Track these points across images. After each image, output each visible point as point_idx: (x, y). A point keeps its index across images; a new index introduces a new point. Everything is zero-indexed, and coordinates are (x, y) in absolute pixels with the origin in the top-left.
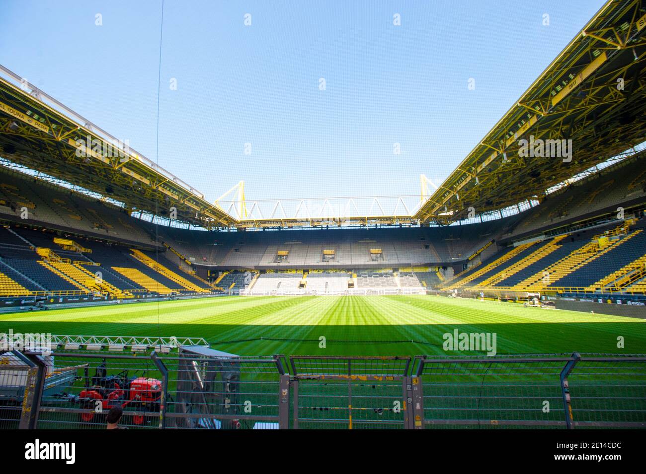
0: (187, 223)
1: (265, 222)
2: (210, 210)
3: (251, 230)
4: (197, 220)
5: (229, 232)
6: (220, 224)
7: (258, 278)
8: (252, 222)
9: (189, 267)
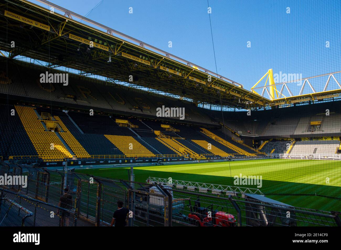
0: (233, 107)
1: (295, 99)
2: (248, 95)
3: (283, 107)
4: (240, 104)
5: (265, 110)
6: (257, 105)
7: (294, 145)
8: (283, 100)
9: (239, 138)
